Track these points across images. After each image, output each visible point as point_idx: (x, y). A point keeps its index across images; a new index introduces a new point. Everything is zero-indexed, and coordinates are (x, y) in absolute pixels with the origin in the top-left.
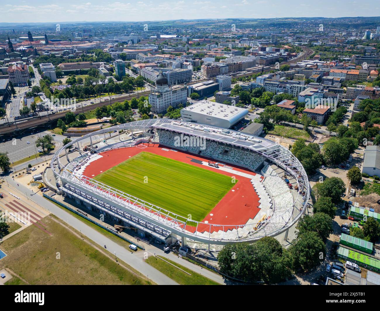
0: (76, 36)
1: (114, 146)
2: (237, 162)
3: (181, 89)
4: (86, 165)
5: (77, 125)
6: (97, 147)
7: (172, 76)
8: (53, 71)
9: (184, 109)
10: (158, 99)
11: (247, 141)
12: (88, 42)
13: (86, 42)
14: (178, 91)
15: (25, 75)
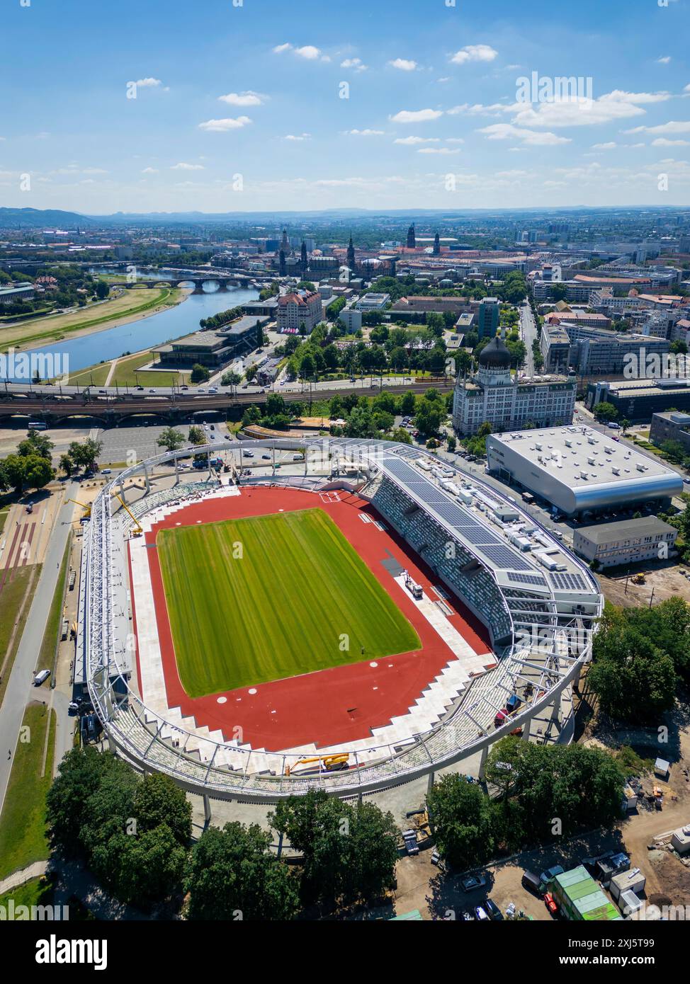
0: (523, 239)
1: (283, 480)
2: (478, 604)
3: (550, 385)
4: (195, 501)
5: (272, 423)
6: (249, 473)
7: (599, 352)
8: (358, 312)
9: (496, 436)
10: (467, 400)
11: (527, 555)
12: (522, 253)
13: (519, 253)
14: (539, 390)
15: (304, 314)
